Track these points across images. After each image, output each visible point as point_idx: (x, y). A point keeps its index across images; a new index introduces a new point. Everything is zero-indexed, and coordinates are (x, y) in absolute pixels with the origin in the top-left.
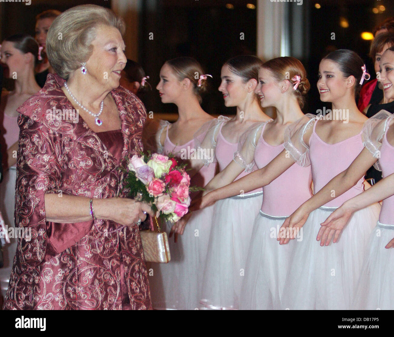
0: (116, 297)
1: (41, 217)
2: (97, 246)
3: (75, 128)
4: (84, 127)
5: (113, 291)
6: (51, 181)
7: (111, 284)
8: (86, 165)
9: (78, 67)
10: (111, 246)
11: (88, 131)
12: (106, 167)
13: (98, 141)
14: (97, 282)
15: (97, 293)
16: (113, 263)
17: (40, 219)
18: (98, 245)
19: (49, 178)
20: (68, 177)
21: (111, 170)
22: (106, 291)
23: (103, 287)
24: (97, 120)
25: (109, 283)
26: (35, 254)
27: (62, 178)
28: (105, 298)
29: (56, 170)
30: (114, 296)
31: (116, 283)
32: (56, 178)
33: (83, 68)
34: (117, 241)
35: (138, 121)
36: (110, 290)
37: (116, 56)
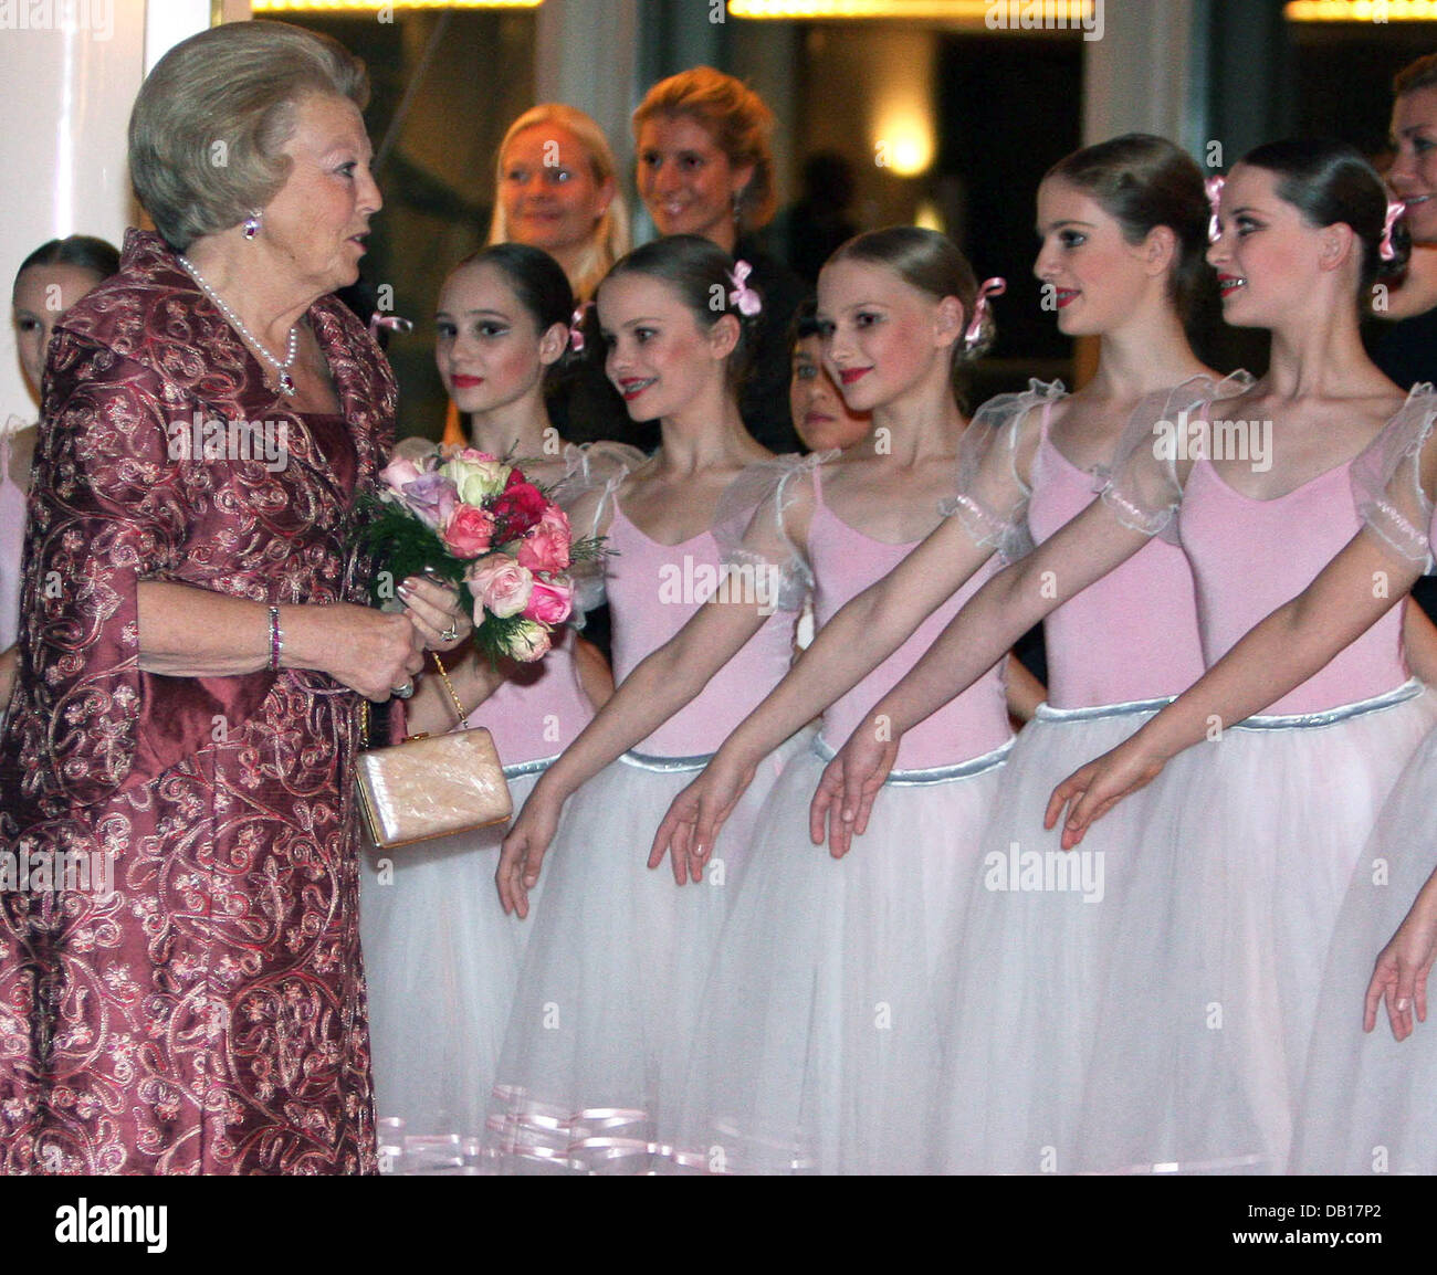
0: (327, 918)
1: (123, 652)
2: (278, 758)
3: (243, 388)
4: (266, 386)
5: (320, 898)
6: (158, 543)
7: (314, 878)
8: (269, 503)
9: (238, 221)
10: (318, 764)
11: (277, 402)
12: (319, 518)
13: (304, 432)
14: (272, 864)
15: (271, 901)
16: (320, 813)
17: (120, 655)
18: (282, 751)
19: (156, 533)
20: (208, 535)
21: (331, 527)
22: (297, 894)
23: (289, 881)
24: (284, 377)
25: (309, 874)
26: (99, 763)
27: (189, 539)
28: (294, 919)
29: (172, 511)
30: (322, 915)
31: (328, 875)
32: (170, 537)
33: (254, 225)
34: (331, 750)
35: (380, 396)
36: (311, 896)
37: (352, 191)
